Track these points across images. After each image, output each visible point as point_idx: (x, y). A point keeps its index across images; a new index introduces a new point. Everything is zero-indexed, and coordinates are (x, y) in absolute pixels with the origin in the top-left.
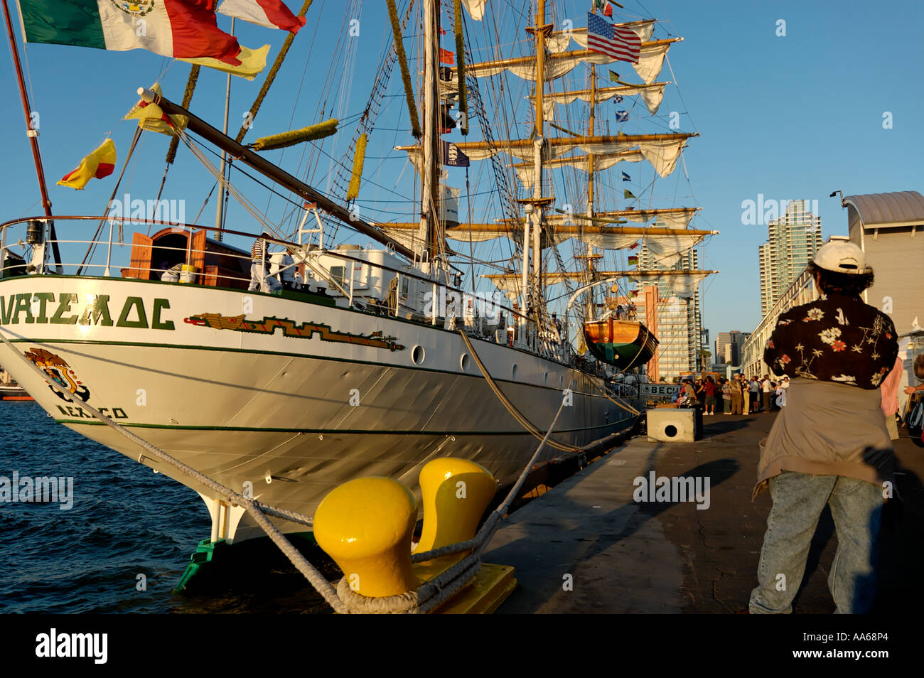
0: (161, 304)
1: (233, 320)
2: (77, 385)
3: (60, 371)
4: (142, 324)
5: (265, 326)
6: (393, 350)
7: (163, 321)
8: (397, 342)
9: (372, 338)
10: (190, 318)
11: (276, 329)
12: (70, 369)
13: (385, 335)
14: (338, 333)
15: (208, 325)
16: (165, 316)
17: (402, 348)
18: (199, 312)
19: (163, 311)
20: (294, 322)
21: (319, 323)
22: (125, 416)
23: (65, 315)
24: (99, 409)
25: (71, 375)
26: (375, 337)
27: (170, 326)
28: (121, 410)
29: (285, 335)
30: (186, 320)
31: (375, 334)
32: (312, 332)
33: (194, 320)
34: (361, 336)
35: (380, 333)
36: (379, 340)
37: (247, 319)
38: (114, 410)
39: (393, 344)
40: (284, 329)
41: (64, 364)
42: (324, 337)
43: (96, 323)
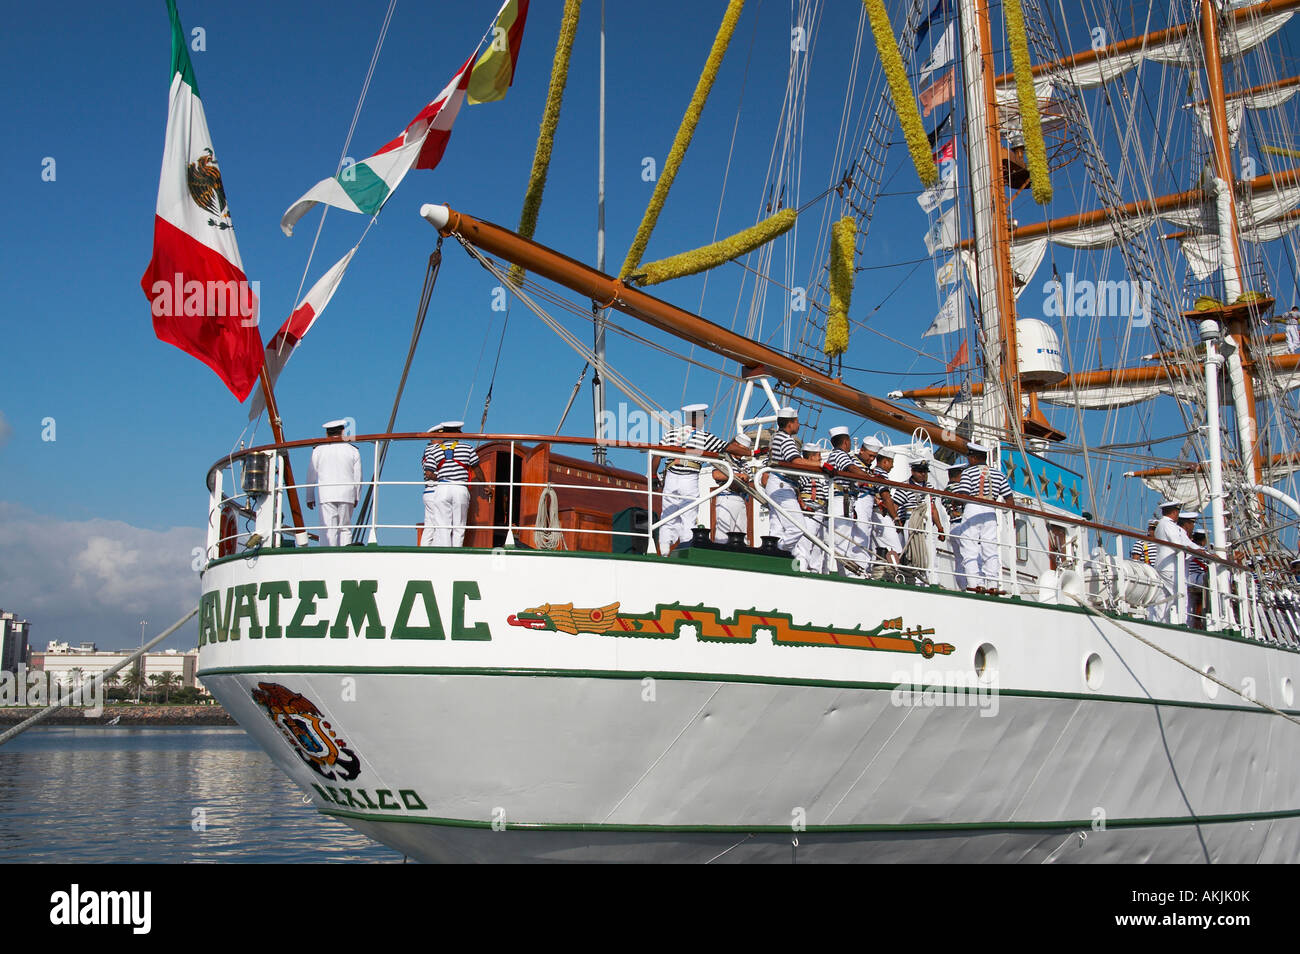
0: (466, 590)
1: (596, 615)
2: (339, 748)
3: (308, 723)
4: (434, 632)
5: (661, 623)
6: (928, 656)
7: (469, 623)
8: (936, 639)
9: (883, 632)
10: (519, 614)
11: (684, 628)
12: (323, 720)
13: (909, 624)
14: (809, 627)
15: (551, 626)
16: (473, 614)
17: (947, 649)
18: (534, 602)
19: (468, 602)
20: (716, 612)
21: (769, 609)
22: (422, 806)
23: (309, 621)
24: (378, 791)
25: (326, 731)
26: (890, 631)
27: (482, 632)
28: (412, 793)
29: (701, 637)
30: (511, 620)
31: (886, 625)
32: (756, 628)
33: (525, 620)
34: (856, 632)
35: (898, 622)
36: (897, 636)
37: (621, 610)
38: (404, 794)
39: (929, 642)
40: (698, 625)
41: (314, 711)
42: (779, 639)
43: (357, 632)
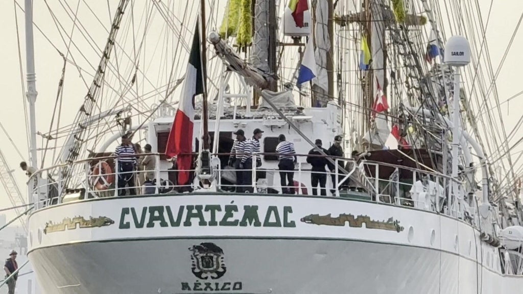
0: (288, 210)
2: (220, 267)
3: (214, 257)
4: (277, 224)
7: (289, 221)
8: (400, 225)
12: (222, 256)
16: (290, 217)
18: (308, 214)
19: (289, 214)
21: (365, 215)
22: (240, 289)
23: (230, 220)
24: (225, 283)
25: (219, 260)
27: (292, 224)
28: (239, 284)
38: (235, 284)
41: (221, 252)
43: (250, 224)
